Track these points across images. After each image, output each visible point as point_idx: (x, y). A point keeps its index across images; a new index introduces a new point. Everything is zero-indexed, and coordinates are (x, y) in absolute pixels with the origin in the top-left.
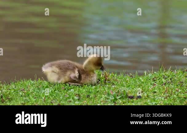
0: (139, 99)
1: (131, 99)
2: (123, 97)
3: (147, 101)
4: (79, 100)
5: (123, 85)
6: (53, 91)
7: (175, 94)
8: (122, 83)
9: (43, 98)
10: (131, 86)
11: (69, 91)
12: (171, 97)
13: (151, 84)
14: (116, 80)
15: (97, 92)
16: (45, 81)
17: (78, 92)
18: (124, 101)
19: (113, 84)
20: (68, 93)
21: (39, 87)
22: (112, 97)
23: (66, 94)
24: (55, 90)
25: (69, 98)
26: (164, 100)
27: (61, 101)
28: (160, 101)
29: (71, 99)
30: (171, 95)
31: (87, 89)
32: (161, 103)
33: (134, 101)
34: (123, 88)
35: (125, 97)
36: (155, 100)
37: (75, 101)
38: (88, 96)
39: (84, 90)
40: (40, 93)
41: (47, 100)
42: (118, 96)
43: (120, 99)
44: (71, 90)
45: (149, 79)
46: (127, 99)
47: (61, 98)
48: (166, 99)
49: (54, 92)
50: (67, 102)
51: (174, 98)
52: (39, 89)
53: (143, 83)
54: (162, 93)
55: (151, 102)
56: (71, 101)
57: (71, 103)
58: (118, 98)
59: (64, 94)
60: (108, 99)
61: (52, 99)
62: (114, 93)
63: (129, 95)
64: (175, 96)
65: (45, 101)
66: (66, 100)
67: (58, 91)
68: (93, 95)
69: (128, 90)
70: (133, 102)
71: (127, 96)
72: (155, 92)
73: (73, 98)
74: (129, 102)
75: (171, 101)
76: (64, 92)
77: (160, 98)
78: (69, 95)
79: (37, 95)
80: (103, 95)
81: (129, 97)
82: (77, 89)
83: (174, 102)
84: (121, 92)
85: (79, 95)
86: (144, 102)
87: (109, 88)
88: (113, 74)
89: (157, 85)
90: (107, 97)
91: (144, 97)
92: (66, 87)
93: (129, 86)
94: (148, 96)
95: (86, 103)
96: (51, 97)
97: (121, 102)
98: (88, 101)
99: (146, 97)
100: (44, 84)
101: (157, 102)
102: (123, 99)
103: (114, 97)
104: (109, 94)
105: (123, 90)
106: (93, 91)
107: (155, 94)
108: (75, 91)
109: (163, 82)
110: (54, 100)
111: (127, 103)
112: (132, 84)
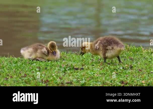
0: (82, 70)
1: (77, 70)
2: (70, 69)
3: (88, 71)
4: (39, 71)
5: (70, 60)
6: (21, 64)
7: (108, 67)
8: (70, 59)
9: (14, 70)
10: (76, 61)
11: (33, 65)
12: (104, 69)
13: (91, 60)
14: (65, 57)
15: (52, 66)
16: (15, 58)
17: (39, 65)
18: (71, 71)
19: (64, 60)
20: (31, 66)
21: (11, 62)
22: (63, 69)
23: (30, 67)
24: (22, 64)
25: (32, 70)
26: (99, 71)
27: (26, 72)
28: (97, 71)
29: (34, 71)
30: (105, 67)
31: (45, 63)
32: (97, 72)
33: (78, 71)
34: (70, 62)
35: (72, 69)
36: (93, 71)
37: (37, 72)
38: (46, 68)
39: (43, 64)
40: (12, 66)
41: (17, 71)
42: (67, 68)
43: (68, 70)
44: (34, 64)
45: (89, 56)
46: (74, 70)
47: (27, 69)
48: (101, 70)
49: (21, 66)
50: (31, 72)
51: (106, 69)
52: (11, 63)
53: (85, 59)
54: (98, 66)
55: (90, 72)
56: (33, 72)
57: (34, 73)
58: (67, 69)
59: (29, 67)
60: (60, 70)
61: (20, 70)
62: (65, 66)
63: (75, 67)
64: (107, 68)
65: (15, 72)
66: (30, 71)
67: (25, 64)
68: (49, 68)
69: (74, 64)
70: (78, 73)
71: (73, 68)
72: (94, 65)
73: (35, 70)
74: (75, 73)
75: (104, 71)
76: (29, 65)
77: (97, 69)
78: (32, 67)
79: (9, 68)
80: (57, 68)
81: (75, 69)
82: (38, 63)
83: (107, 72)
84: (69, 65)
85: (39, 68)
86: (86, 72)
87: (61, 63)
88: (64, 53)
89: (95, 60)
90: (60, 69)
91: (85, 69)
92: (30, 62)
93: (75, 61)
94: (88, 68)
95: (44, 73)
96: (19, 69)
97: (69, 72)
98: (46, 72)
99: (87, 69)
100: (14, 60)
101: (95, 72)
102: (71, 70)
103: (64, 69)
104: (60, 67)
105: (70, 64)
106: (49, 64)
107: (93, 66)
108: (36, 65)
109: (99, 58)
110: (22, 71)
111: (74, 73)
112: (77, 59)
